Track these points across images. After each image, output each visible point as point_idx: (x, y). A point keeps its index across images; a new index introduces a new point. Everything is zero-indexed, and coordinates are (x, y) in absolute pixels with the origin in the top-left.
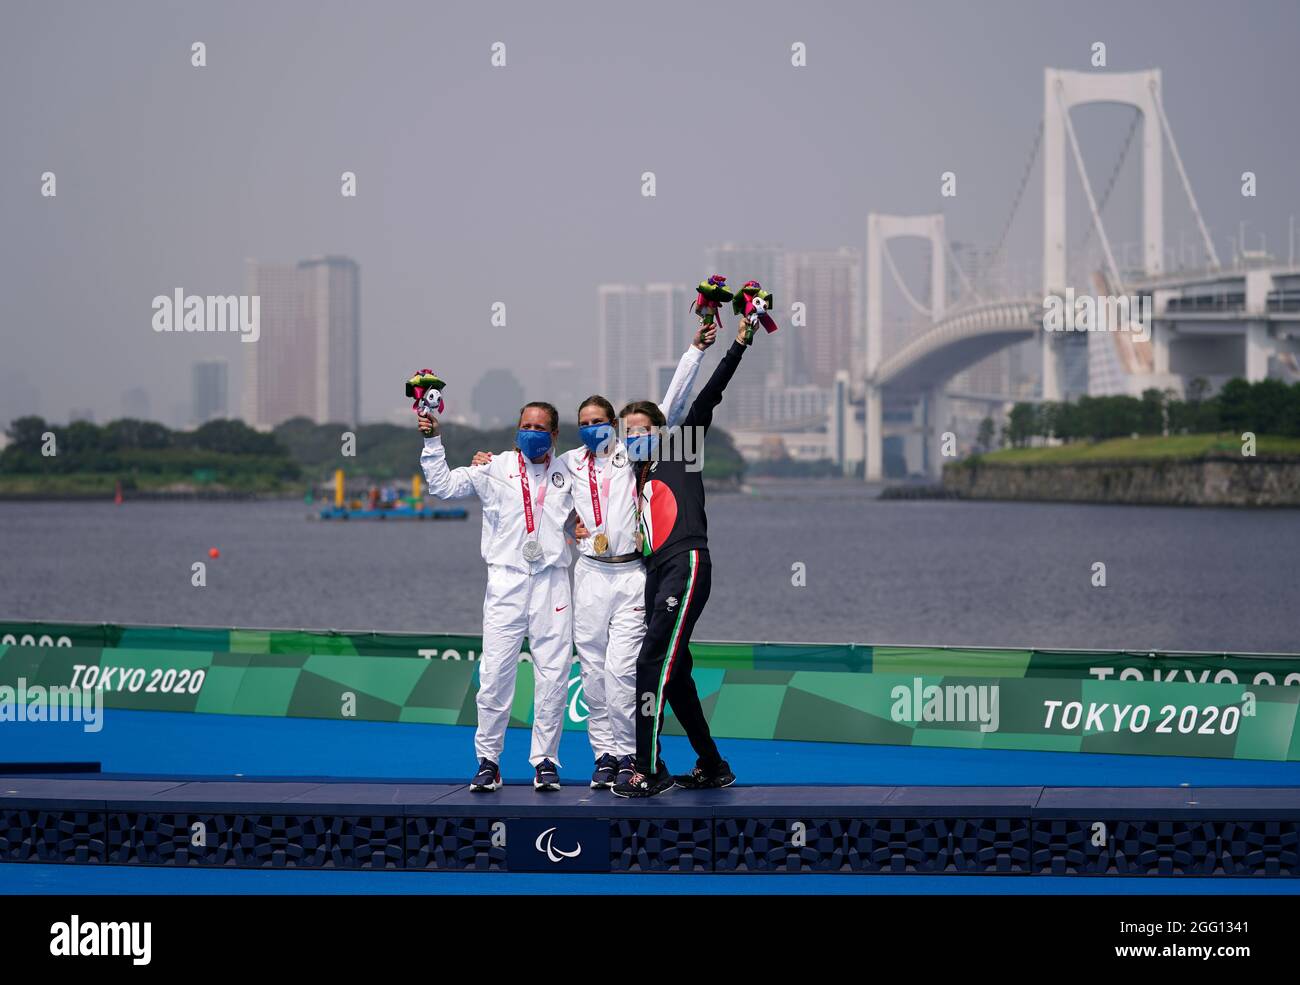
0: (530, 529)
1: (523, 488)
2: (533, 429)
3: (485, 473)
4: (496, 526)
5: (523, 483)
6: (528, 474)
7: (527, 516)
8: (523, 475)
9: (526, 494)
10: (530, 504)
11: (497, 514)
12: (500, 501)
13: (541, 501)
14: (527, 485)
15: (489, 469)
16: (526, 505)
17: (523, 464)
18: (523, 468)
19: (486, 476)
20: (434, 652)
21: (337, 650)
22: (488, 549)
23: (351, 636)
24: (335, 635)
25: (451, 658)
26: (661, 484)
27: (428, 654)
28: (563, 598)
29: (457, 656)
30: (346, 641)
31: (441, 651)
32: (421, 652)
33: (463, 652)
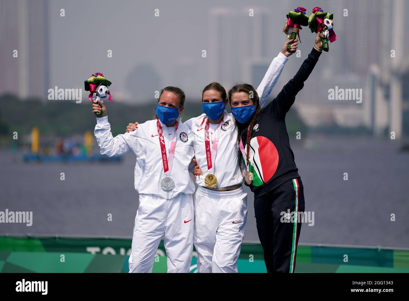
0: (166, 170)
1: (161, 143)
2: (167, 106)
3: (134, 136)
4: (144, 168)
5: (160, 140)
6: (163, 134)
7: (163, 161)
8: (161, 135)
9: (163, 147)
10: (165, 153)
11: (144, 161)
12: (146, 153)
13: (172, 151)
14: (163, 141)
15: (137, 133)
16: (163, 154)
17: (160, 127)
18: (160, 130)
19: (135, 138)
20: (97, 249)
21: (31, 249)
22: (139, 184)
23: (41, 239)
24: (29, 238)
25: (109, 253)
26: (264, 138)
27: (93, 250)
28: (189, 214)
29: (113, 252)
30: (38, 243)
31: (102, 248)
32: (89, 249)
33: (117, 249)
